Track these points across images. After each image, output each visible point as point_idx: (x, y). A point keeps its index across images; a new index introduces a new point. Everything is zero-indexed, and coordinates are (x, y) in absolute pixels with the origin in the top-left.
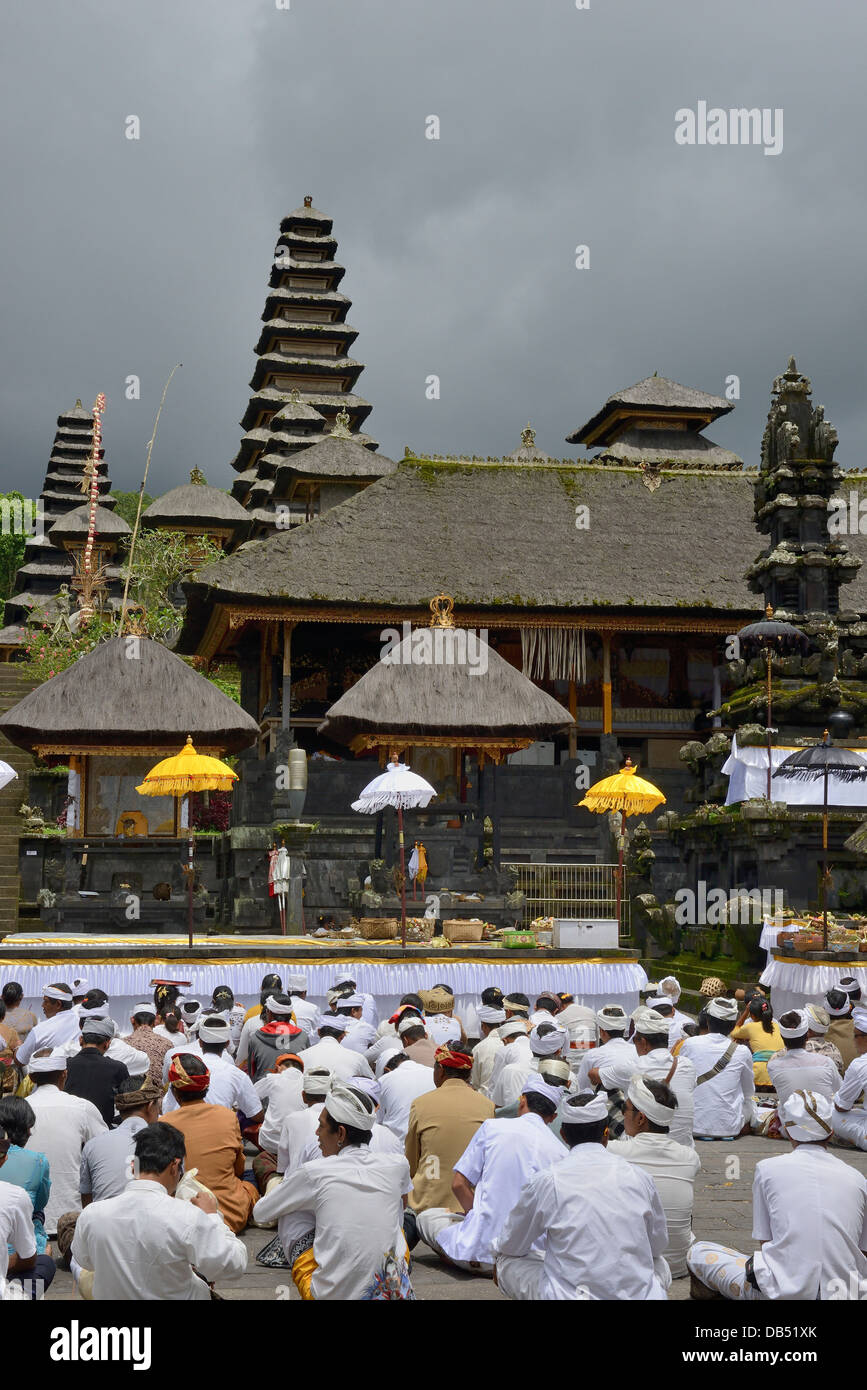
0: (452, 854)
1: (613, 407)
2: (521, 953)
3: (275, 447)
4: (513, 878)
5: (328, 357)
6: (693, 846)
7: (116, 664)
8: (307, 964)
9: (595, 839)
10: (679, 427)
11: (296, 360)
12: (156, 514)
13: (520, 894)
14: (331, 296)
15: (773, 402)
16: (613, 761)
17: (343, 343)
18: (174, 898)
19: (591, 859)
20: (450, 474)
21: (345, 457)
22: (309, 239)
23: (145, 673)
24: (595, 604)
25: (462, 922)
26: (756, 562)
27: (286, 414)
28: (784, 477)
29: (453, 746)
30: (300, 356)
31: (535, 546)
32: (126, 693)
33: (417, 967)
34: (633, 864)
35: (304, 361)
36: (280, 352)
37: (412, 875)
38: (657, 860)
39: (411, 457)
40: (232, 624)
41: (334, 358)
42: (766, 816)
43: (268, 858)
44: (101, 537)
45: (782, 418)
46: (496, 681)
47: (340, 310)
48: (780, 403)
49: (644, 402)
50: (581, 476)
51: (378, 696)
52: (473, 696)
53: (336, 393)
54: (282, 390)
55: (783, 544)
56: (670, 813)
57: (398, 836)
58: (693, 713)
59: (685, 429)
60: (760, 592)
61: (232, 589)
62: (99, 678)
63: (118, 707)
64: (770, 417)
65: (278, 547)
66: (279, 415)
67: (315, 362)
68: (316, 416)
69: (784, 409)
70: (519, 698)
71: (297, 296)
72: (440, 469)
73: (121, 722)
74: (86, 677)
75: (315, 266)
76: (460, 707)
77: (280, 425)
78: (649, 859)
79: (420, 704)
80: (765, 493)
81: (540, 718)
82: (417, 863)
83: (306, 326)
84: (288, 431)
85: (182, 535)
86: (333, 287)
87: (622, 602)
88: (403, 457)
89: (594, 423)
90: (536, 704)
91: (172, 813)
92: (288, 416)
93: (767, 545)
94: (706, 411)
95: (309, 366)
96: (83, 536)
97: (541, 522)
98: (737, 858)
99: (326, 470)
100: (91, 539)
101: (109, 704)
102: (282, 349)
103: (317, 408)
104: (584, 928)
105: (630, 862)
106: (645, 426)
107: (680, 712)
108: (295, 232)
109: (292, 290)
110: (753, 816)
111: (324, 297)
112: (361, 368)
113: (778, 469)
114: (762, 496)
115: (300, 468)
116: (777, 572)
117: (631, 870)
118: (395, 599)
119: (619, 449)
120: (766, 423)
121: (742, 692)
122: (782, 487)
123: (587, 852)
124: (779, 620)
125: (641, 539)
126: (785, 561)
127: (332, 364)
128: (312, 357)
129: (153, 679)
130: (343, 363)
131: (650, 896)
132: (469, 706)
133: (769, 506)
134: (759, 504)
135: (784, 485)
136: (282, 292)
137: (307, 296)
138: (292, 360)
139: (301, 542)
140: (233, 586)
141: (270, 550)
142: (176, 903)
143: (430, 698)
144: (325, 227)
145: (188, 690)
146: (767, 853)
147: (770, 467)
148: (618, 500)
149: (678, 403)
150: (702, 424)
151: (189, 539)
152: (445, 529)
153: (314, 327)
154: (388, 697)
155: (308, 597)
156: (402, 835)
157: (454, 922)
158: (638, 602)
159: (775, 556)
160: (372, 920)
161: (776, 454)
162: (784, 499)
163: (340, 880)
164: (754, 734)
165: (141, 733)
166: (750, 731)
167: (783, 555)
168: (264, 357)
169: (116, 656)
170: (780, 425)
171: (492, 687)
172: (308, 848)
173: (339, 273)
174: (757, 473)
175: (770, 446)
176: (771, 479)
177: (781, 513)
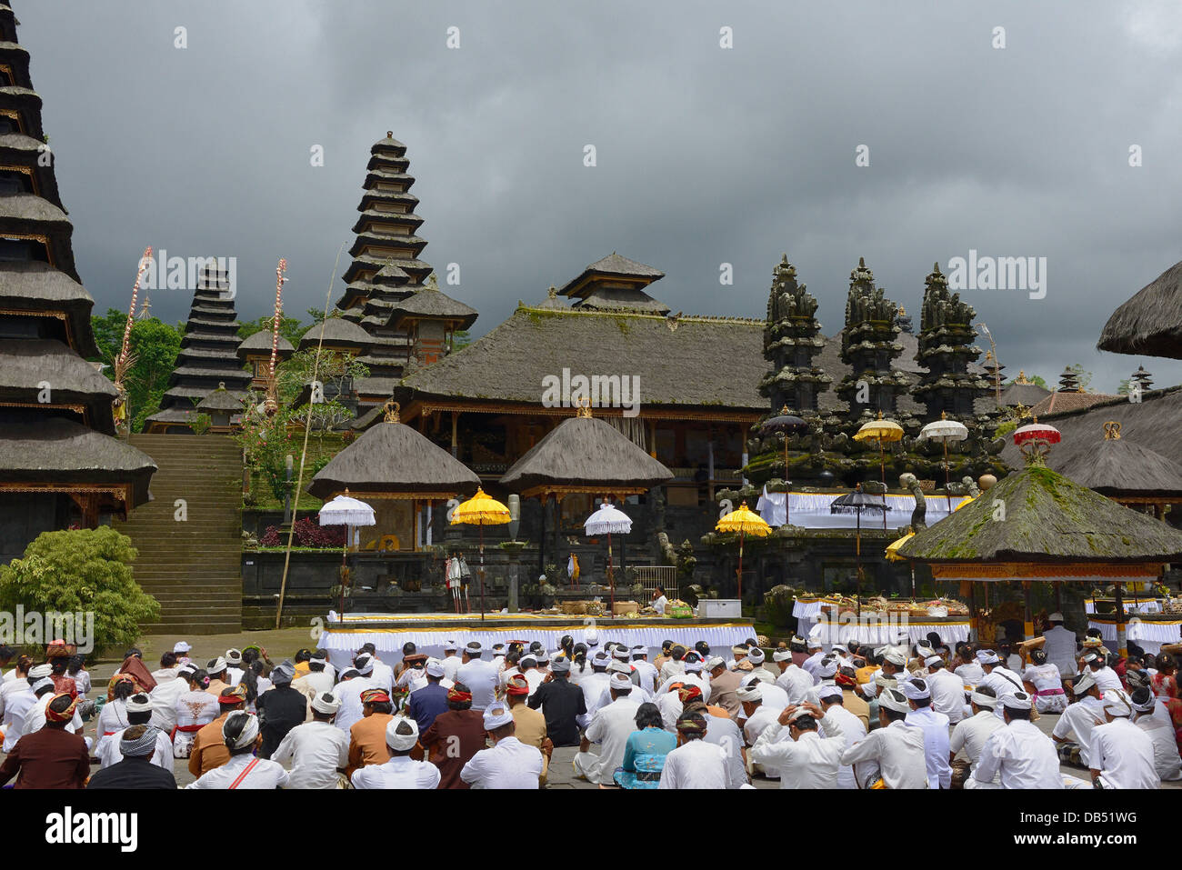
0: (593, 561)
1: (590, 273)
2: (684, 621)
3: (377, 294)
4: (635, 575)
5: (403, 236)
6: (728, 554)
7: (384, 440)
8: (556, 630)
9: (648, 551)
10: (629, 287)
11: (383, 237)
12: (311, 338)
13: (640, 586)
14: (405, 196)
15: (774, 280)
16: (661, 501)
17: (413, 227)
18: (423, 590)
19: (648, 563)
20: (549, 318)
21: (437, 302)
22: (391, 159)
23: (403, 447)
24: (652, 402)
25: (624, 603)
26: (766, 378)
27: (384, 273)
28: (786, 327)
29: (588, 492)
30: (385, 234)
31: (609, 365)
32: (393, 459)
33: (623, 631)
34: (680, 566)
35: (388, 238)
36: (371, 232)
37: (570, 574)
38: (697, 563)
39: (522, 307)
40: (424, 413)
41: (408, 237)
42: (794, 535)
43: (445, 565)
44: (279, 353)
45: (781, 290)
46: (624, 451)
47: (411, 205)
48: (780, 281)
49: (610, 270)
50: (629, 321)
51: (554, 461)
52: (611, 461)
53: (409, 259)
54: (373, 257)
55: (786, 368)
56: (710, 534)
57: (608, 549)
58: (693, 471)
59: (633, 288)
60: (767, 397)
61: (427, 391)
62: (375, 449)
63: (391, 468)
64: (772, 289)
65: (451, 364)
66: (378, 273)
67: (395, 238)
68: (403, 274)
69: (783, 285)
70: (639, 462)
71: (384, 195)
72: (542, 315)
73: (394, 477)
74: (367, 448)
75: (396, 176)
76: (604, 468)
77: (379, 280)
78: (693, 563)
79: (579, 465)
80: (771, 336)
81: (654, 475)
82: (572, 566)
83: (390, 215)
84: (385, 283)
85: (333, 352)
86: (406, 190)
87: (669, 401)
88: (518, 307)
89: (575, 283)
90: (651, 466)
91: (411, 536)
92: (385, 275)
93: (773, 369)
94: (648, 277)
95: (391, 241)
96: (268, 352)
97: (609, 350)
98: (764, 561)
99: (424, 311)
100: (274, 354)
101: (384, 465)
102: (373, 229)
103: (404, 269)
104: (721, 605)
105: (679, 565)
106: (608, 286)
107: (685, 470)
108: (382, 153)
109: (380, 191)
110: (786, 535)
111: (401, 197)
112: (426, 243)
113: (781, 321)
114: (769, 338)
115: (408, 310)
116: (784, 385)
117: (680, 570)
118: (530, 399)
119: (594, 300)
120: (770, 292)
121: (758, 458)
122: (784, 332)
123: (645, 559)
124: (786, 415)
125: (672, 361)
126: (789, 378)
127: (407, 240)
128: (393, 235)
129: (409, 449)
130: (413, 240)
131: (698, 586)
132: (610, 467)
133: (775, 344)
134: (767, 342)
135: (786, 331)
136: (373, 193)
137: (391, 196)
138: (380, 237)
139: (464, 361)
140: (428, 389)
141: (447, 366)
142: (425, 593)
143: (585, 462)
144: (402, 151)
145: (433, 456)
146: (793, 558)
147: (773, 320)
148: (655, 337)
149: (630, 272)
150: (644, 285)
151: (339, 355)
152: (552, 354)
153: (395, 216)
154: (559, 461)
155: (475, 396)
156: (610, 549)
157: (619, 603)
158: (678, 401)
159: (782, 375)
160: (570, 603)
161: (778, 313)
162: (786, 340)
163: (489, 578)
164: (778, 485)
165: (408, 484)
166: (776, 483)
167: (786, 374)
168: (362, 234)
169: (384, 435)
170: (781, 294)
171: (622, 454)
172: (521, 558)
173: (410, 181)
174: (765, 324)
175: (773, 307)
176: (776, 327)
177: (784, 349)
